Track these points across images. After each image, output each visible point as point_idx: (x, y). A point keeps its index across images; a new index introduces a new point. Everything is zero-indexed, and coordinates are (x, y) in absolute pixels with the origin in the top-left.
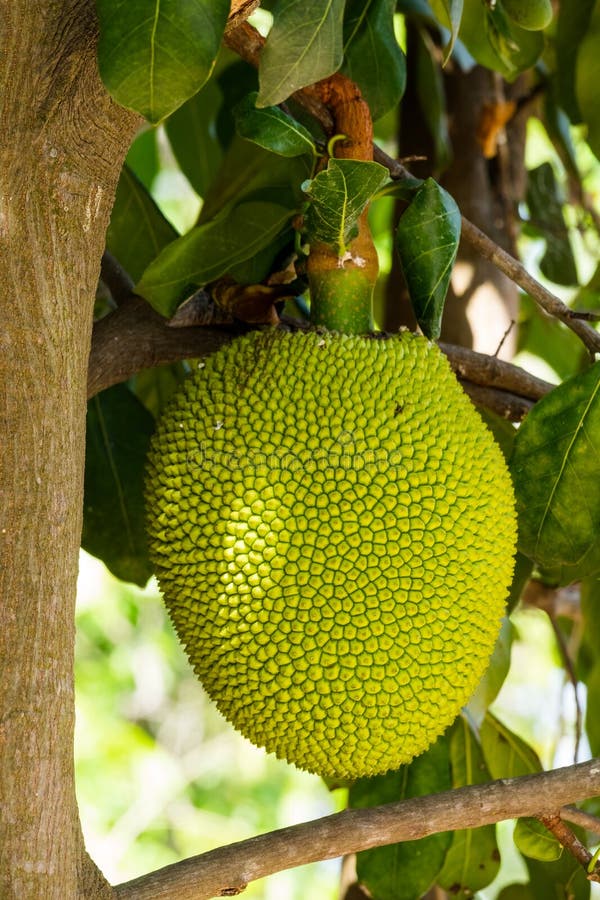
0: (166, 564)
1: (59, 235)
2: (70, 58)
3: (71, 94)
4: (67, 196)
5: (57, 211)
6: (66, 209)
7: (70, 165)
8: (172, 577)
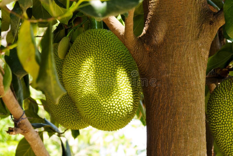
0: (215, 127)
1: (202, 61)
2: (203, 25)
3: (203, 32)
4: (203, 54)
5: (201, 57)
6: (203, 56)
7: (203, 47)
8: (216, 130)
